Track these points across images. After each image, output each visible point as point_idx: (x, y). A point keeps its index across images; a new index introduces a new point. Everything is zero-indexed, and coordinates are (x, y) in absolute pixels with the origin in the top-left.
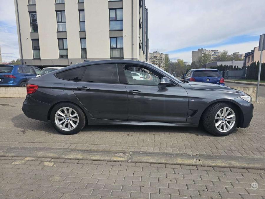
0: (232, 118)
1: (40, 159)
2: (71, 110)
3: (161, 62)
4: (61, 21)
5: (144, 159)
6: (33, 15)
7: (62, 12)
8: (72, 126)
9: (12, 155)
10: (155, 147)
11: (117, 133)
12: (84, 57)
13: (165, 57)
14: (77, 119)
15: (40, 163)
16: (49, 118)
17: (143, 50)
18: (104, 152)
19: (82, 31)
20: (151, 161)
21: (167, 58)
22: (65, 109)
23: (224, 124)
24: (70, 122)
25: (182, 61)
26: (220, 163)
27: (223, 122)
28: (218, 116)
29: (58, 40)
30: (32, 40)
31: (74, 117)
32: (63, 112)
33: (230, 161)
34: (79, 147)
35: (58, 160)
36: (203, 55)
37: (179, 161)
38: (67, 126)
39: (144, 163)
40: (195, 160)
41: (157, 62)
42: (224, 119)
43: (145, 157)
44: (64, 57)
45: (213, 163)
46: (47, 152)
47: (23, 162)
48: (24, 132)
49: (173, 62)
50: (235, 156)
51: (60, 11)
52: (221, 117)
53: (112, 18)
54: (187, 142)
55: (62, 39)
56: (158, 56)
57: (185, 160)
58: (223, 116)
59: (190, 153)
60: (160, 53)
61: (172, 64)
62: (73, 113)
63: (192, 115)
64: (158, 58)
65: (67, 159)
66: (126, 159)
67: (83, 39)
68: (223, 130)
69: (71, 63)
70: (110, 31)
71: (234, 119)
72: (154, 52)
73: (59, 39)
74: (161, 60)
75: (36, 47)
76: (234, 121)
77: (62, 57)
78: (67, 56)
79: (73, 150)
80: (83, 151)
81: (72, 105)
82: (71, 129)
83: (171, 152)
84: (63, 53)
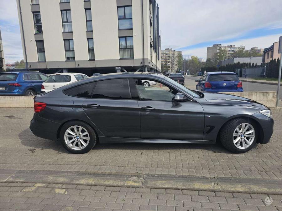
0: (251, 134)
1: (51, 185)
2: (81, 128)
3: (174, 60)
4: (66, 21)
5: (160, 183)
6: (36, 14)
7: (67, 11)
8: (82, 145)
9: (21, 180)
10: (170, 168)
11: (130, 150)
12: (92, 59)
13: (178, 54)
14: (87, 138)
15: (51, 190)
16: (58, 136)
17: (154, 49)
18: (116, 176)
19: (90, 31)
20: (167, 186)
21: (180, 55)
22: (75, 127)
23: (242, 140)
24: (80, 140)
25: (196, 58)
26: (239, 188)
27: (242, 139)
28: (236, 132)
30: (37, 41)
31: (84, 136)
32: (73, 130)
33: (250, 185)
34: (91, 170)
35: (70, 186)
36: (218, 51)
37: (197, 185)
38: (77, 145)
39: (160, 188)
40: (213, 184)
41: (169, 59)
42: (243, 135)
43: (161, 181)
44: (71, 59)
45: (232, 187)
46: (57, 177)
47: (33, 189)
48: (32, 151)
49: (186, 59)
50: (255, 178)
51: (65, 11)
52: (239, 134)
53: (120, 16)
54: (203, 162)
55: (69, 40)
56: (170, 53)
57: (203, 184)
58: (241, 132)
59: (208, 176)
60: (173, 50)
61: (186, 62)
62: (83, 131)
63: (209, 132)
64: (170, 55)
65: (79, 184)
66: (140, 184)
67: (90, 39)
68: (242, 147)
70: (119, 30)
71: (254, 135)
72: (166, 49)
73: (64, 40)
74: (174, 57)
75: (41, 50)
76: (253, 137)
77: (68, 59)
78: (74, 58)
79: (85, 174)
80: (95, 175)
81: (82, 123)
82: (82, 148)
83: (187, 174)
84: (70, 54)
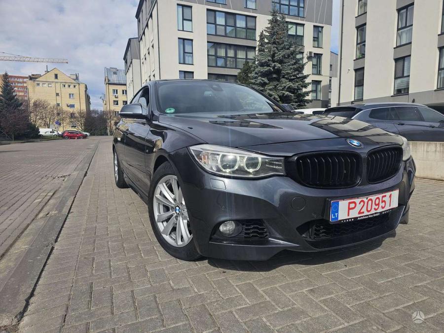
4: (404, 25)
6: (362, 29)
7: (409, 8)
29: (396, 62)
30: (356, 70)
44: (403, 92)
55: (403, 58)
69: (414, 101)
77: (398, 92)
78: (408, 89)
84: (402, 83)
